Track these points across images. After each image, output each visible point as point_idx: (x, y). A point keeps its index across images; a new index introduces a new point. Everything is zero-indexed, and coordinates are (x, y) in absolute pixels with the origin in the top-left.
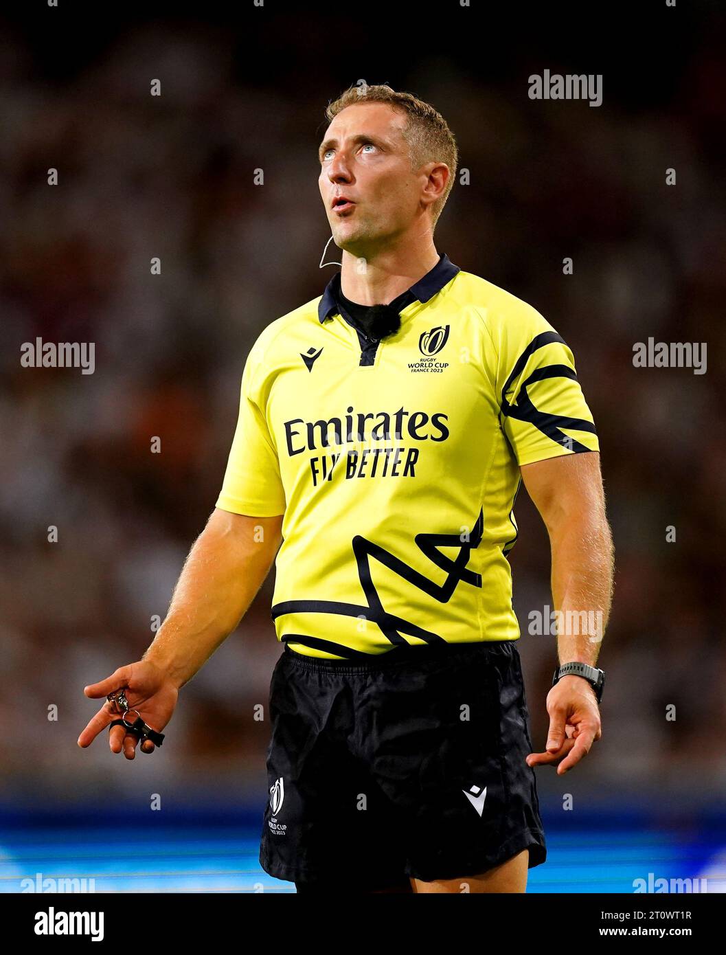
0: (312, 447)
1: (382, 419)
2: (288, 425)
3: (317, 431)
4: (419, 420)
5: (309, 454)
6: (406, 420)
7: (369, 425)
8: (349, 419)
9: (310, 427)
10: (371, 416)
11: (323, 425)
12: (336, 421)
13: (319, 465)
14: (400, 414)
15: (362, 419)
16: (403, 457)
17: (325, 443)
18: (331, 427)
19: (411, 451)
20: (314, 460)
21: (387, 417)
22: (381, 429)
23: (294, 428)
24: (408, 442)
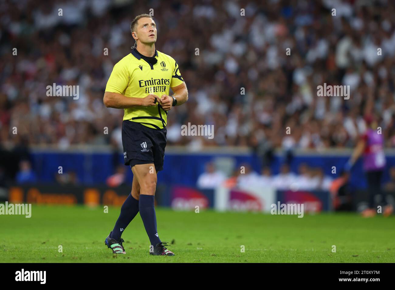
0: (146, 85)
1: (159, 80)
2: (140, 81)
3: (147, 82)
4: (166, 80)
5: (145, 87)
6: (163, 81)
7: (156, 82)
8: (152, 80)
9: (145, 82)
10: (156, 80)
11: (147, 81)
12: (150, 81)
13: (147, 89)
14: (162, 80)
15: (155, 80)
16: (163, 88)
17: (148, 85)
18: (149, 82)
19: (165, 87)
20: (146, 88)
21: (160, 80)
22: (159, 82)
23: (141, 82)
24: (164, 85)
